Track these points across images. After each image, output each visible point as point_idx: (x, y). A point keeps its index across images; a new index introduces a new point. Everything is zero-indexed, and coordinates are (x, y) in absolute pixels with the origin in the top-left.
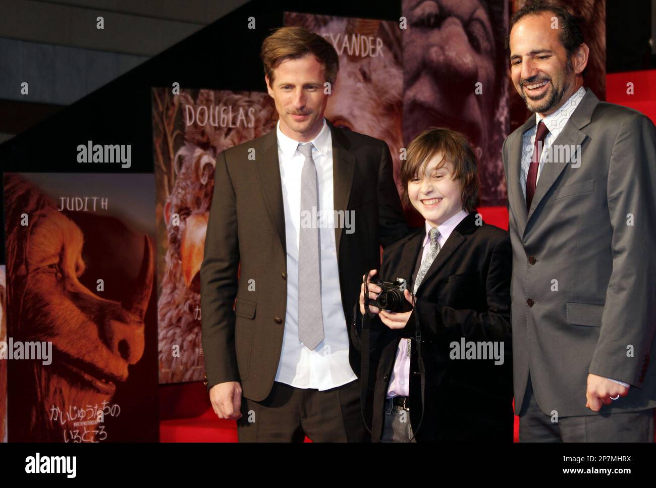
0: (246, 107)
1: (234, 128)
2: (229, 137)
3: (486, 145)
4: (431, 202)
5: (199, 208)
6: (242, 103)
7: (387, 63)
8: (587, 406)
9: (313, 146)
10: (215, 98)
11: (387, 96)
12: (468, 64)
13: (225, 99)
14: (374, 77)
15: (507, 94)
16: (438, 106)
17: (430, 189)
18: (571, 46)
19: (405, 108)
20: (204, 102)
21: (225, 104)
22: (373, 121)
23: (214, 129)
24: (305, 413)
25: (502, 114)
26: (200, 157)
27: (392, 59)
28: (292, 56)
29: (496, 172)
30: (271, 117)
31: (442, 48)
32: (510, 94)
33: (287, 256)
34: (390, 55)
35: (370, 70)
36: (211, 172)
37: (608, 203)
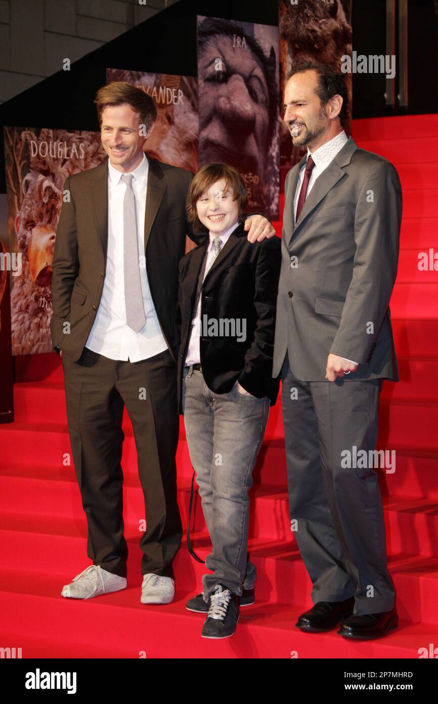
0: (78, 143)
1: (68, 159)
2: (65, 166)
3: (262, 174)
4: (217, 217)
5: (42, 221)
6: (74, 139)
7: (187, 110)
8: (326, 377)
9: (132, 177)
10: (54, 135)
11: (187, 135)
12: (248, 110)
13: (61, 136)
14: (176, 120)
15: (278, 135)
16: (225, 143)
17: (217, 208)
18: (325, 97)
19: (200, 145)
20: (45, 139)
21: (61, 141)
22: (176, 154)
23: (53, 160)
24: (118, 376)
25: (274, 151)
26: (42, 182)
27: (190, 106)
28: (112, 104)
29: (269, 194)
30: (97, 150)
31: (228, 98)
32: (280, 135)
33: (108, 259)
34: (189, 104)
35: (173, 115)
36: (51, 193)
37: (355, 226)
